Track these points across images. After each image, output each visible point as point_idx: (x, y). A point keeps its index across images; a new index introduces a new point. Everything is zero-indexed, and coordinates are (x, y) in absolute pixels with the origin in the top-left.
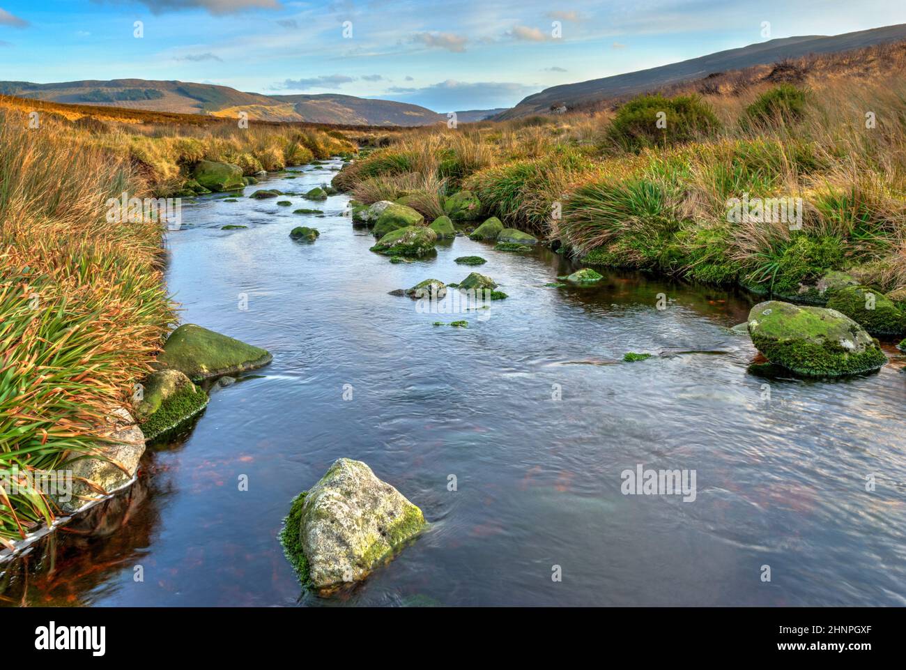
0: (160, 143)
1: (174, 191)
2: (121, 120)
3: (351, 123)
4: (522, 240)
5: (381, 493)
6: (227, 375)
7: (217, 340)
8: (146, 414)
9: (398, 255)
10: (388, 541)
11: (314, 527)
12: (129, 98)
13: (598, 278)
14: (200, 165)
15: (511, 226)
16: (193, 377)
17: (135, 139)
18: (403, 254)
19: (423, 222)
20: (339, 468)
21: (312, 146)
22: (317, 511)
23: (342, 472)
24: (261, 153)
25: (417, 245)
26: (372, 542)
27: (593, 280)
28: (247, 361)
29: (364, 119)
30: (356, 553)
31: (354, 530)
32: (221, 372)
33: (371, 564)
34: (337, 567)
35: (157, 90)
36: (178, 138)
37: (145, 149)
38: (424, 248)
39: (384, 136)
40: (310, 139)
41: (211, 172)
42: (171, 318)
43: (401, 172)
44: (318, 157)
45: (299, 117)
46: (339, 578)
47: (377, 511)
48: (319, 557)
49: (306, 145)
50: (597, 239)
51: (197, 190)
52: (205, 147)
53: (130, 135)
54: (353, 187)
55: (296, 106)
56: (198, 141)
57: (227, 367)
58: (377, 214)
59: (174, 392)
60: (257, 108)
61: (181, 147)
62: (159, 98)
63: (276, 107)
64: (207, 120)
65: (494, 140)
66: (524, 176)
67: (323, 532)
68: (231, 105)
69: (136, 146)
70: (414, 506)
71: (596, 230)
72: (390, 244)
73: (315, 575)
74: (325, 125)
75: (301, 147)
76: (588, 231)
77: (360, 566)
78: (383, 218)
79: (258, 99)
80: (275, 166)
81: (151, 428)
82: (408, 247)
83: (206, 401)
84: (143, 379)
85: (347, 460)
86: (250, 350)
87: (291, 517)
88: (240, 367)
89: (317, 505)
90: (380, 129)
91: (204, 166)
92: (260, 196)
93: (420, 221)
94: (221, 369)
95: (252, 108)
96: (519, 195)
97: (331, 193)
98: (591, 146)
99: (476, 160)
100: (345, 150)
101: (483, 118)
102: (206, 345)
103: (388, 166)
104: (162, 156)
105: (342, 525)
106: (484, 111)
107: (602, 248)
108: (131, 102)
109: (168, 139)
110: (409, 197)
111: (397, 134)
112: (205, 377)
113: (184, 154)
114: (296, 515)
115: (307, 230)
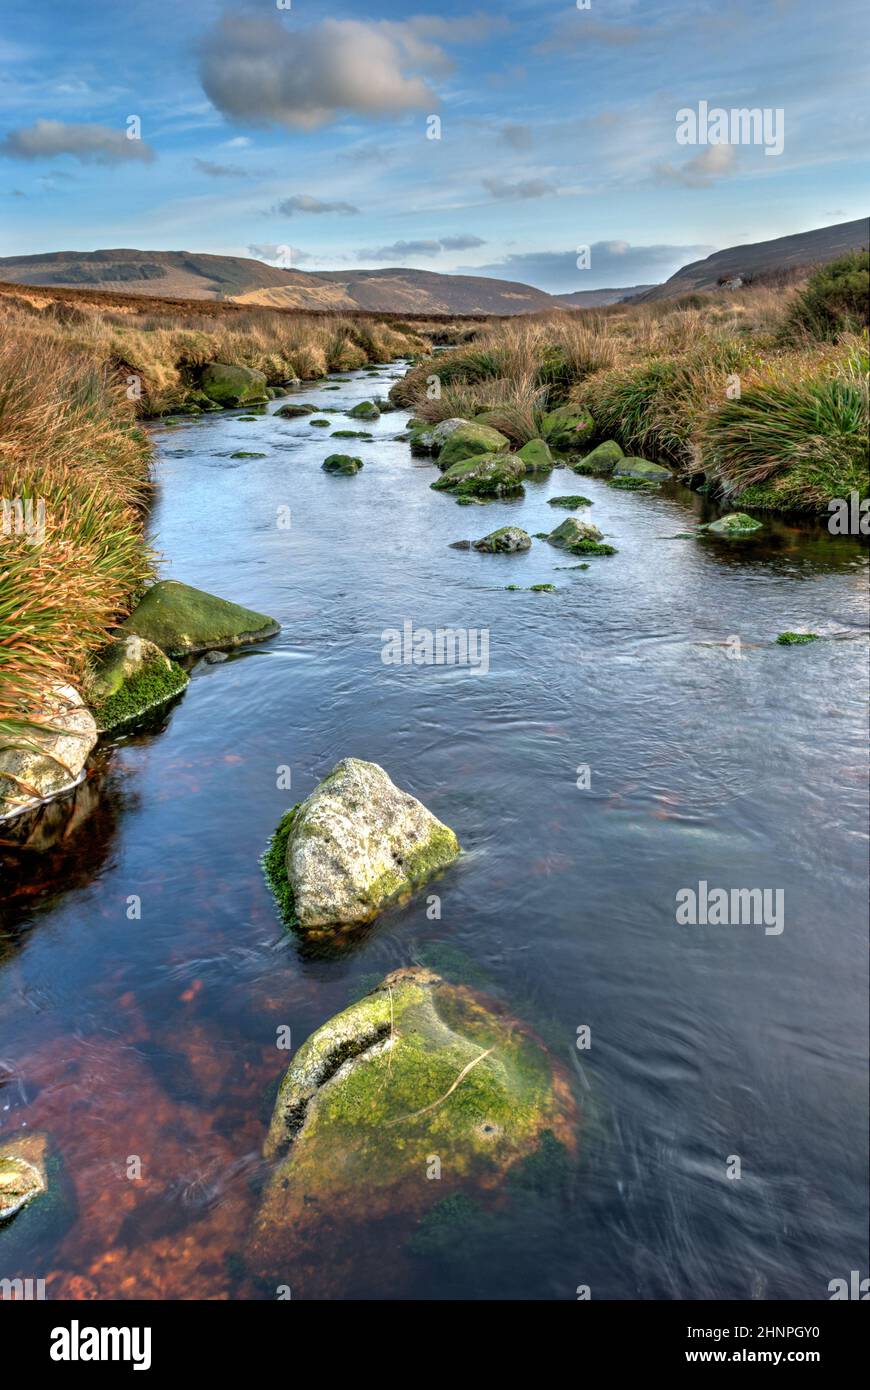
0: (153, 337)
1: (172, 406)
2: (108, 308)
3: (426, 311)
4: (650, 473)
5: (399, 807)
6: (218, 649)
7: (205, 602)
8: (103, 695)
9: (469, 493)
10: (405, 872)
11: (302, 846)
12: (119, 277)
13: (755, 526)
14: (208, 370)
15: (637, 454)
16: (172, 650)
17: (119, 333)
18: (476, 493)
19: (508, 449)
20: (343, 770)
21: (366, 345)
22: (306, 825)
23: (346, 776)
24: (293, 354)
25: (496, 481)
26: (383, 872)
27: (747, 529)
28: (246, 632)
29: (445, 306)
30: (358, 884)
31: (357, 854)
32: (209, 645)
33: (378, 901)
34: (331, 903)
35: (157, 265)
36: (179, 331)
37: (131, 346)
38: (506, 484)
39: (470, 329)
40: (364, 333)
41: (223, 380)
42: (147, 572)
43: (484, 379)
44: (373, 360)
45: (352, 304)
46: (334, 917)
47: (390, 831)
48: (306, 888)
49: (359, 343)
50: (759, 472)
51: (204, 405)
52: (215, 344)
53: (110, 327)
54: (416, 399)
55: (348, 288)
56: (206, 336)
57: (218, 638)
58: (445, 438)
59: (140, 668)
60: (295, 291)
61: (181, 344)
62: (159, 276)
63: (320, 289)
64: (224, 308)
65: (625, 331)
66: (658, 380)
67: (314, 853)
68: (258, 287)
69: (120, 342)
70: (444, 827)
71: (758, 454)
72: (458, 478)
73: (301, 911)
74: (389, 314)
75: (350, 345)
76: (745, 459)
77: (364, 902)
78: (451, 443)
79: (296, 277)
80: (313, 372)
81: (108, 715)
82: (482, 484)
83: (185, 682)
84: (102, 650)
85: (355, 760)
86: (250, 617)
87: (277, 834)
88: (236, 640)
89: (307, 818)
90: (465, 319)
91: (214, 370)
92: (289, 413)
93: (505, 446)
94: (209, 641)
95: (287, 290)
96: (650, 408)
97: (386, 409)
98: (767, 336)
99: (594, 360)
100: (413, 350)
101: (618, 301)
102: (189, 608)
103: (468, 370)
104: (155, 357)
105: (340, 846)
106: (619, 290)
107: (764, 484)
108: (123, 282)
109: (164, 333)
110: (492, 413)
111: (487, 326)
112: (187, 651)
113: (186, 354)
114: (284, 831)
115: (347, 459)
